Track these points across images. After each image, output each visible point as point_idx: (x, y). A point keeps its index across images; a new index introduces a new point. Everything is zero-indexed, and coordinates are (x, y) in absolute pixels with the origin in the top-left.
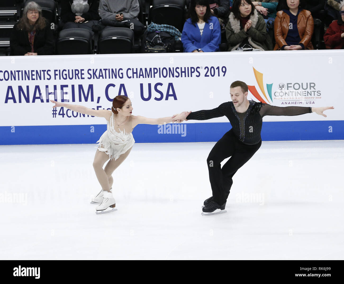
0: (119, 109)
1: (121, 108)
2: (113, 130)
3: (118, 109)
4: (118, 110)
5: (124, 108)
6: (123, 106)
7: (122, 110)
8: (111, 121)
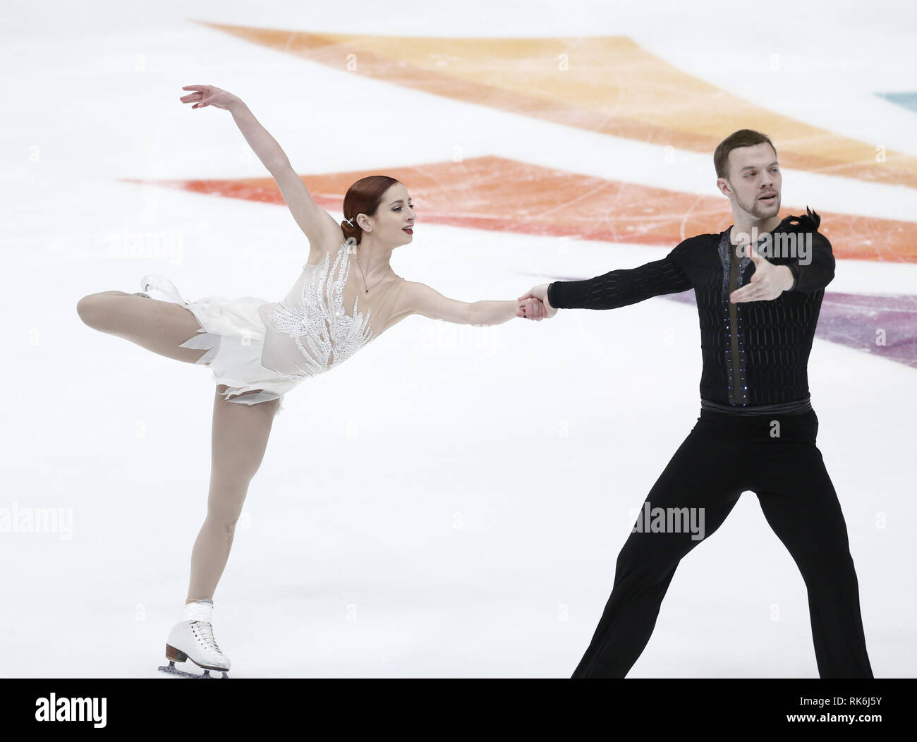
0: (365, 215)
1: (371, 211)
2: (335, 294)
3: (361, 218)
4: (360, 223)
5: (384, 211)
6: (379, 203)
7: (376, 220)
8: (339, 258)
